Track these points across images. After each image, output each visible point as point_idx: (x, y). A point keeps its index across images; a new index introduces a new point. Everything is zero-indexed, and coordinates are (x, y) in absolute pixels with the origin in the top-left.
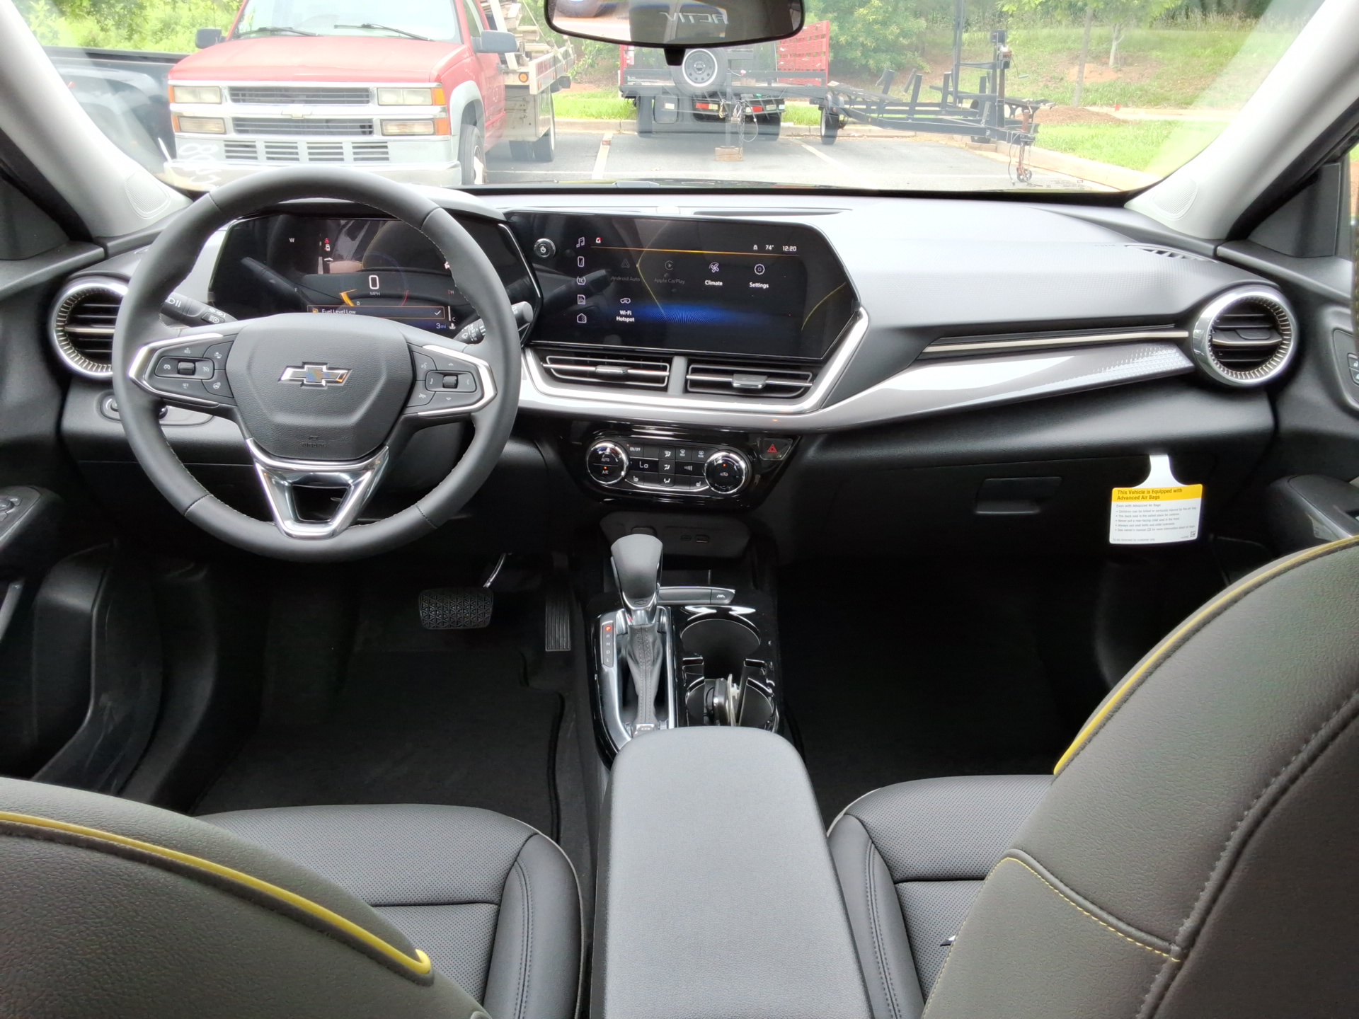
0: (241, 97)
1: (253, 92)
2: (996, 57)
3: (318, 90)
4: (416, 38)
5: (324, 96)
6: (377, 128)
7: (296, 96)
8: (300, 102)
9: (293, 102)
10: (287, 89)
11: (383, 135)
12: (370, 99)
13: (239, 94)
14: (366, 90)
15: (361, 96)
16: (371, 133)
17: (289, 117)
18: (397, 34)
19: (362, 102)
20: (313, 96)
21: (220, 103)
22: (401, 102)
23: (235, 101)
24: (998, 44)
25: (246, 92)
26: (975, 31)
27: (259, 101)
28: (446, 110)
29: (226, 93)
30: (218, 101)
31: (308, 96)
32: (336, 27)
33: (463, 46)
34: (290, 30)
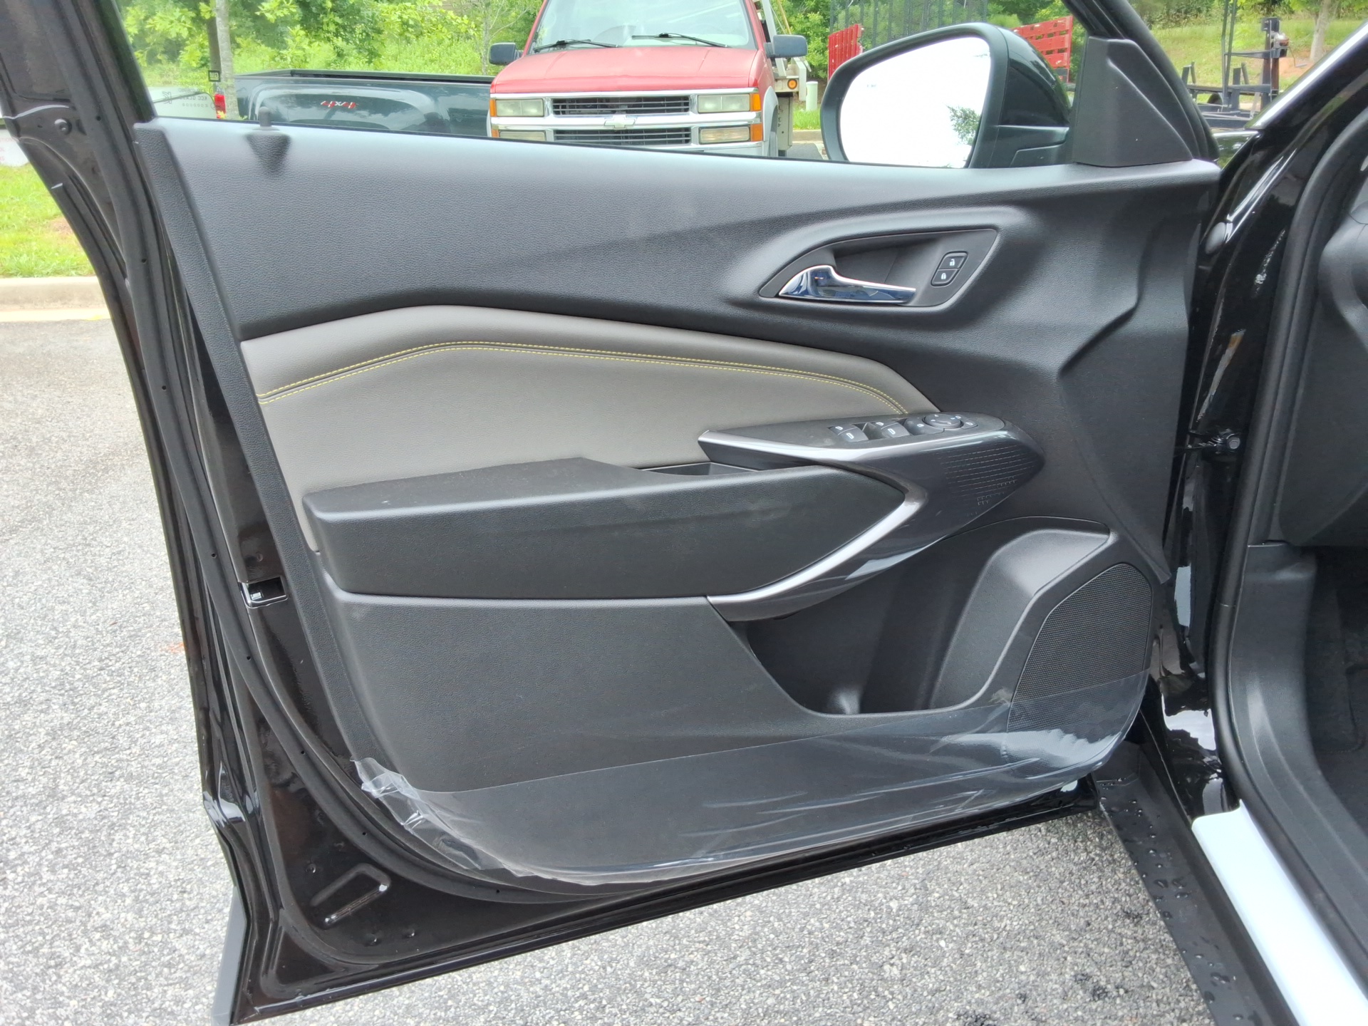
0: (560, 110)
1: (575, 104)
2: (1269, 44)
3: (639, 99)
4: (714, 45)
5: (645, 106)
6: (694, 134)
7: (617, 106)
8: (622, 112)
9: (614, 112)
10: (608, 100)
11: (701, 143)
12: (689, 107)
13: (561, 106)
14: (686, 98)
15: (679, 104)
16: (687, 141)
17: (611, 128)
18: (693, 42)
19: (679, 110)
20: (634, 106)
21: (543, 116)
22: (721, 109)
23: (557, 113)
24: (1272, 33)
25: (567, 104)
26: (1159, 29)
27: (580, 113)
28: (760, 116)
29: (549, 105)
30: (541, 114)
31: (629, 106)
32: (634, 37)
33: (759, 52)
34: (589, 42)
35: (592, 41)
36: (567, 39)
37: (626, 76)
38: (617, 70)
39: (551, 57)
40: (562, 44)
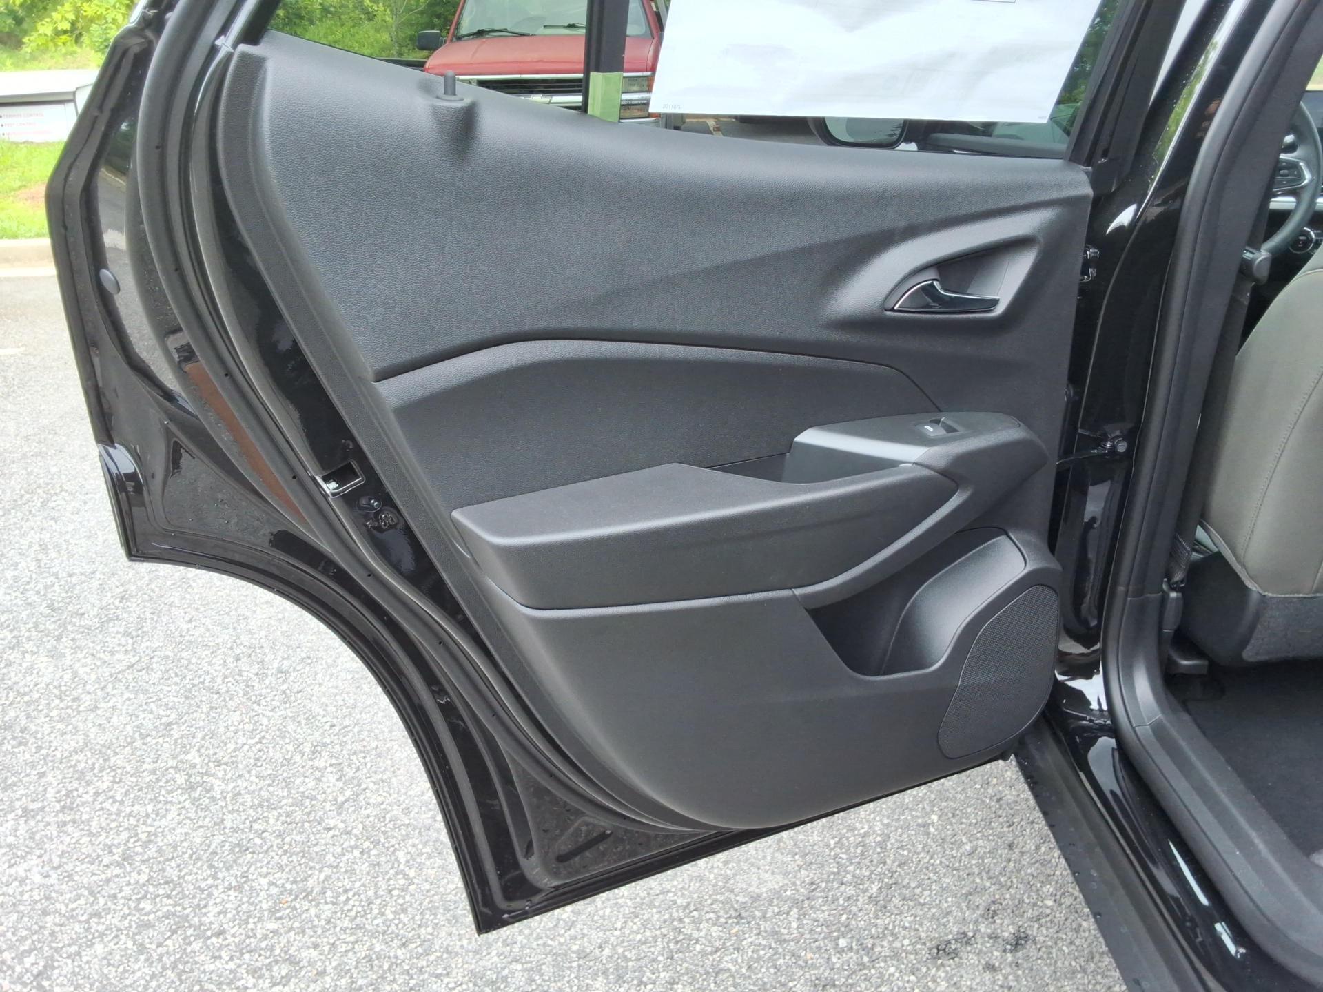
3: (554, 81)
5: (558, 87)
7: (535, 87)
8: (538, 92)
9: (532, 92)
20: (549, 87)
25: (491, 85)
32: (545, 27)
33: (654, 41)
34: (506, 31)
35: (509, 30)
36: (486, 28)
37: (542, 61)
38: (532, 56)
39: (473, 44)
40: (481, 33)
